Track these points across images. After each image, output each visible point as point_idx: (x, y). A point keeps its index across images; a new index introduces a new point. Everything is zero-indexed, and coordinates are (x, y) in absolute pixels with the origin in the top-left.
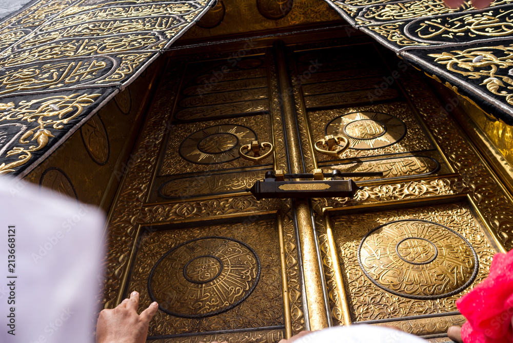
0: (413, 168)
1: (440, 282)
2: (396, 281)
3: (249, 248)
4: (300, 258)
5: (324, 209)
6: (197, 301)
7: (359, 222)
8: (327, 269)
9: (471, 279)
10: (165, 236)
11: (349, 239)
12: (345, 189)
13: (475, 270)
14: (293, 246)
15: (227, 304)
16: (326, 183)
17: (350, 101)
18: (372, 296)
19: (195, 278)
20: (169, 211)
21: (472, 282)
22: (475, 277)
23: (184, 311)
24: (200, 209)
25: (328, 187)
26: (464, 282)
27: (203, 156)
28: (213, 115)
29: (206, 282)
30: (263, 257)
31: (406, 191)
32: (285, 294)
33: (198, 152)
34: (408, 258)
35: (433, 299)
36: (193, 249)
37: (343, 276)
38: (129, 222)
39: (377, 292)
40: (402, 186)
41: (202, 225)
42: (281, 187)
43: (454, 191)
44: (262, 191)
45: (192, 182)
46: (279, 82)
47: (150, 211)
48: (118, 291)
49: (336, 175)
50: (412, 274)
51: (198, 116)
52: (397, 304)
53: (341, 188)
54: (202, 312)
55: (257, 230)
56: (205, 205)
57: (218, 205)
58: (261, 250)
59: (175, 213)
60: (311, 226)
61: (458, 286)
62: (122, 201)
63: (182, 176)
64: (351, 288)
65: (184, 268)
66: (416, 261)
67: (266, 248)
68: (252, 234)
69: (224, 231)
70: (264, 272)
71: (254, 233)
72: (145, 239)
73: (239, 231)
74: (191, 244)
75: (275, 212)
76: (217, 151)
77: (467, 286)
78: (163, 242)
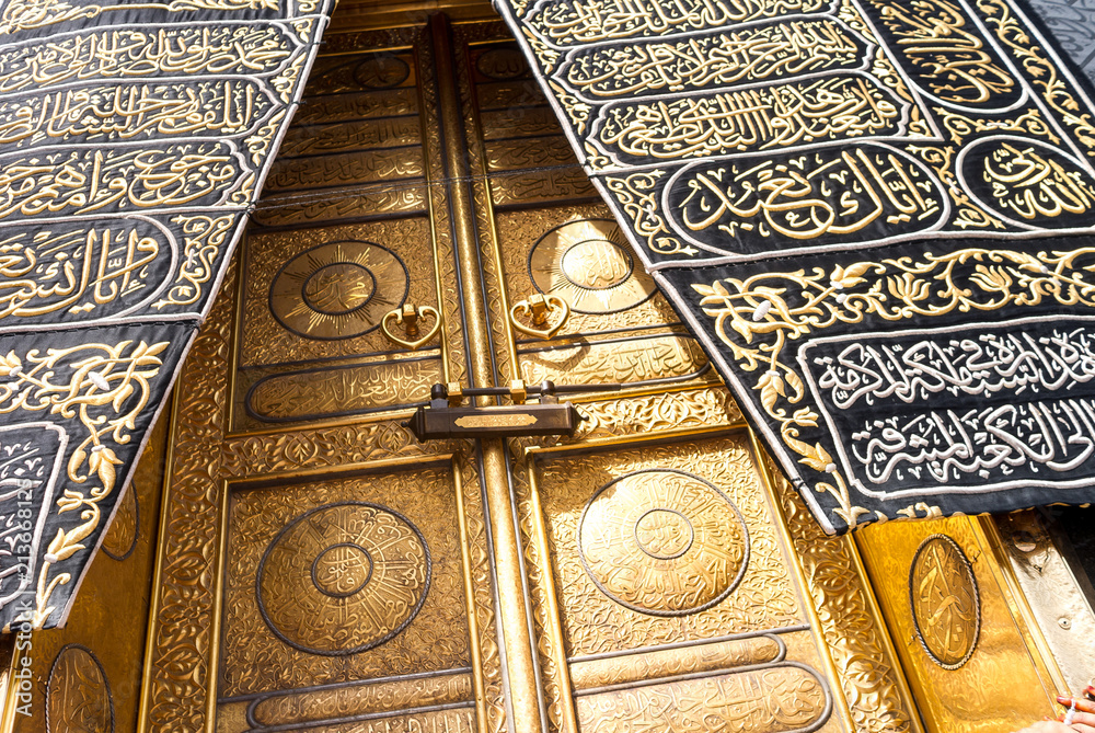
0: (671, 363)
1: (692, 590)
2: (630, 586)
3: (410, 526)
5: (527, 450)
6: (339, 627)
7: (580, 471)
8: (530, 567)
9: (735, 581)
10: (272, 499)
11: (564, 506)
12: (561, 425)
13: (744, 565)
15: (384, 630)
16: (530, 412)
18: (596, 611)
19: (331, 588)
20: (272, 450)
21: (737, 585)
22: (742, 577)
23: (319, 644)
24: (324, 450)
25: (533, 420)
26: (726, 587)
27: (316, 319)
28: (323, 216)
29: (350, 595)
30: (433, 541)
31: (656, 417)
32: (472, 617)
33: (302, 308)
34: (650, 548)
35: (680, 616)
36: (320, 529)
37: (555, 576)
38: (203, 472)
39: (603, 605)
40: (651, 403)
41: (330, 479)
42: (460, 422)
43: (729, 418)
44: (429, 429)
45: (303, 385)
47: (239, 450)
49: (547, 392)
50: (654, 576)
51: (295, 218)
52: (630, 625)
53: (554, 422)
54: (348, 646)
55: (421, 488)
56: (332, 439)
57: (354, 439)
58: (430, 529)
59: (282, 456)
61: (717, 594)
62: (185, 427)
63: (286, 369)
64: (566, 598)
65: (313, 568)
66: (660, 554)
67: (436, 525)
68: (415, 496)
69: (367, 490)
70: (437, 568)
71: (417, 495)
72: (239, 505)
73: (391, 491)
74: (316, 518)
75: (449, 456)
76: (341, 309)
77: (730, 593)
78: (269, 511)
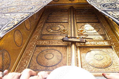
0: (100, 38)
1: (103, 65)
2: (93, 63)
3: (60, 53)
4: (71, 56)
5: (78, 46)
6: (47, 63)
7: (86, 49)
8: (77, 59)
9: (110, 65)
10: (41, 48)
11: (83, 53)
12: (84, 41)
13: (112, 63)
14: (70, 53)
15: (54, 64)
16: (79, 40)
17: (87, 22)
18: (87, 66)
19: (47, 58)
20: (43, 42)
22: (111, 64)
23: (44, 65)
24: (50, 43)
25: (80, 40)
26: (109, 65)
27: (52, 31)
28: (55, 22)
29: (49, 59)
30: (63, 55)
31: (97, 43)
32: (67, 64)
33: (51, 30)
34: (96, 59)
35: (101, 68)
36: (47, 51)
37: (81, 61)
38: (33, 44)
40: (97, 42)
41: (50, 46)
42: (69, 39)
43: (109, 44)
44: (64, 40)
45: (49, 36)
46: (71, 16)
47: (38, 42)
48: (29, 59)
49: (82, 38)
50: (97, 62)
51: (51, 22)
52: (93, 69)
53: (83, 41)
54: (48, 66)
55: (62, 49)
56: (51, 42)
57: (54, 42)
59: (44, 43)
60: (75, 49)
61: (107, 66)
62: (32, 39)
63: (46, 35)
64: (82, 64)
65: (45, 55)
66: (98, 59)
67: (64, 53)
69: (55, 48)
70: (63, 58)
72: (37, 48)
73: (58, 49)
74: (47, 50)
75: (67, 45)
76: (55, 30)
78: (41, 49)
